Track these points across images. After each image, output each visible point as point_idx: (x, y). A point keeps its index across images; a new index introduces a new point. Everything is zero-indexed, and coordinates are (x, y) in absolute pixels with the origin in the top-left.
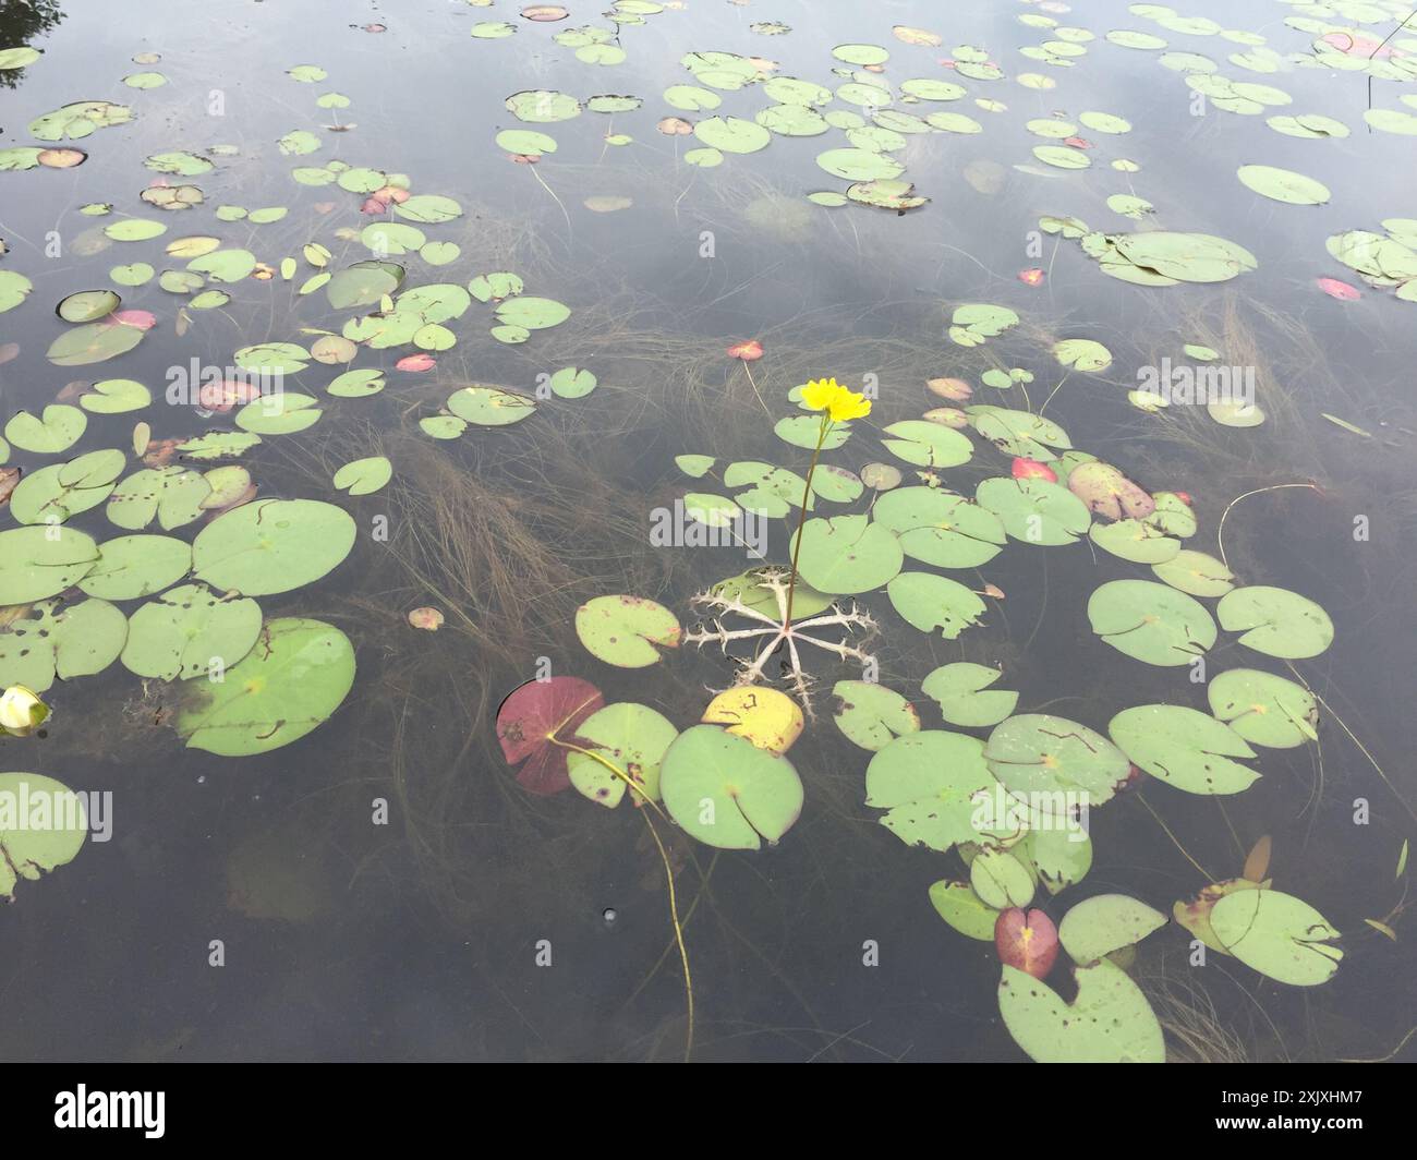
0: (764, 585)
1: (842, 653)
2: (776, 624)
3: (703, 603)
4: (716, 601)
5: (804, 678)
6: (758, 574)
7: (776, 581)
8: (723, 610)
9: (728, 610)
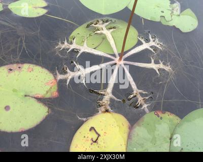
0: (98, 32)
1: (155, 68)
2: (112, 58)
3: (64, 49)
4: (72, 47)
5: (142, 94)
6: (93, 25)
7: (104, 29)
8: (78, 52)
9: (81, 52)
